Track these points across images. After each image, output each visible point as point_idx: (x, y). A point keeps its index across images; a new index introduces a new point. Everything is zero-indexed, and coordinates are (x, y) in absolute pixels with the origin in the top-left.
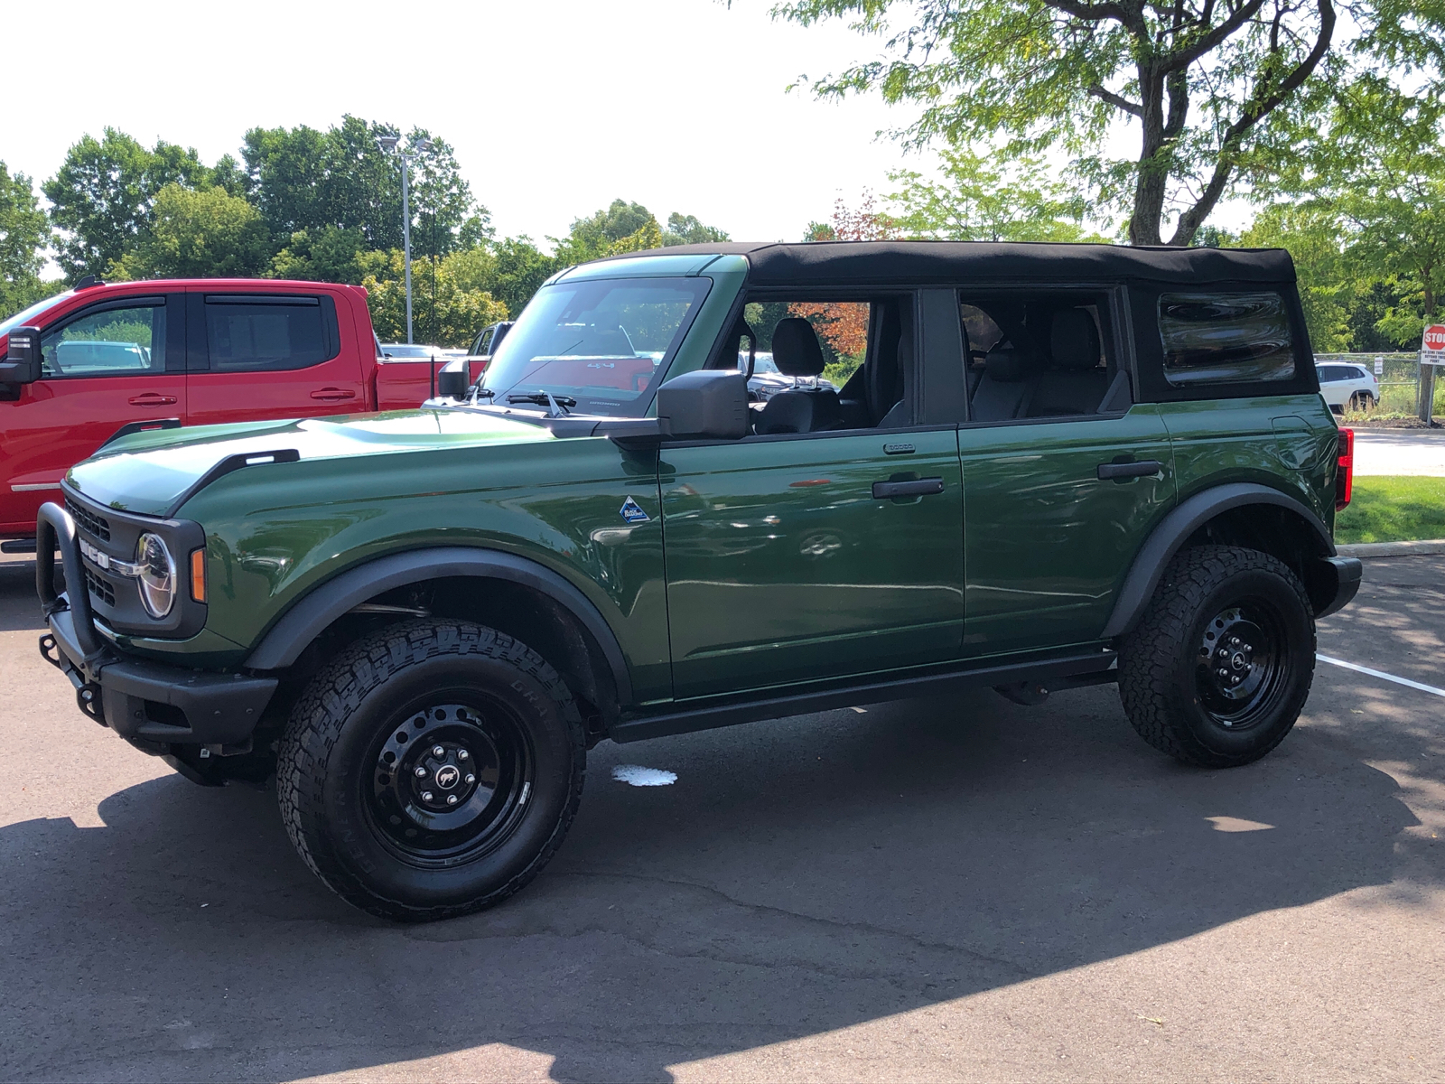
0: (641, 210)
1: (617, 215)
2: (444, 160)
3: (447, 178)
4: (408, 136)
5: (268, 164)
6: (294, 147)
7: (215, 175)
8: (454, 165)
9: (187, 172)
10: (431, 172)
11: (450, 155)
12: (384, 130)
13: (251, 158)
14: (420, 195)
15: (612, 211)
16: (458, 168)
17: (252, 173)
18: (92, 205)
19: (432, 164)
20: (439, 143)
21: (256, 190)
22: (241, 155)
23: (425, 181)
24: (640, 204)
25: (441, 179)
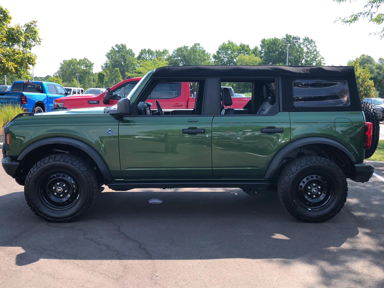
0: (369, 57)
1: (361, 59)
2: (313, 45)
3: (313, 50)
4: (303, 39)
5: (266, 48)
6: (272, 43)
7: (253, 51)
8: (315, 46)
9: (246, 51)
10: (309, 48)
11: (314, 43)
12: (296, 38)
13: (262, 47)
14: (305, 55)
15: (360, 58)
16: (316, 47)
17: (262, 50)
18: (223, 60)
19: (309, 46)
20: (312, 41)
21: (263, 55)
22: (260, 46)
23: (307, 51)
24: (369, 55)
25: (311, 50)
